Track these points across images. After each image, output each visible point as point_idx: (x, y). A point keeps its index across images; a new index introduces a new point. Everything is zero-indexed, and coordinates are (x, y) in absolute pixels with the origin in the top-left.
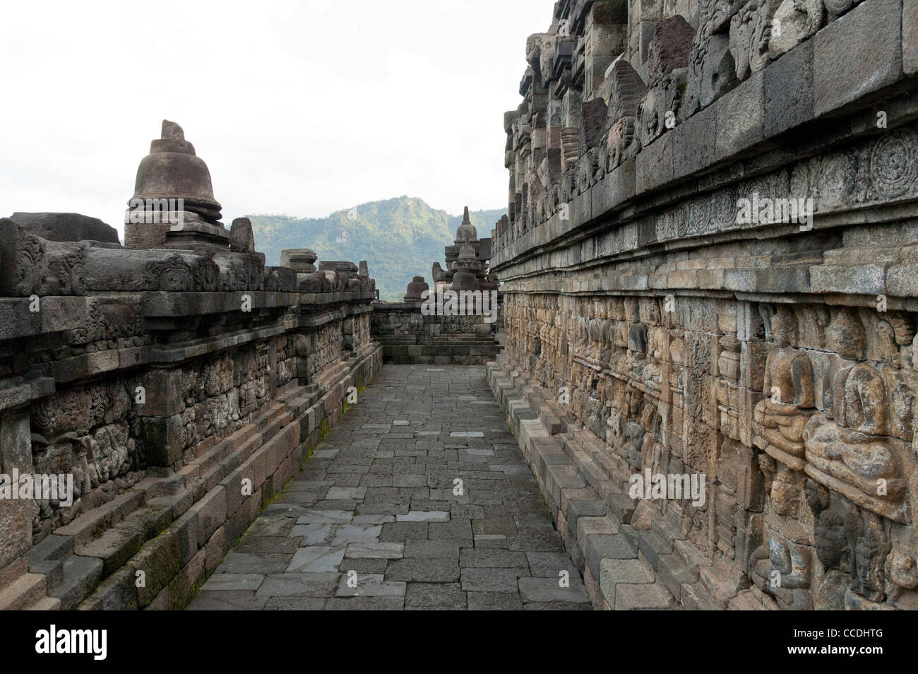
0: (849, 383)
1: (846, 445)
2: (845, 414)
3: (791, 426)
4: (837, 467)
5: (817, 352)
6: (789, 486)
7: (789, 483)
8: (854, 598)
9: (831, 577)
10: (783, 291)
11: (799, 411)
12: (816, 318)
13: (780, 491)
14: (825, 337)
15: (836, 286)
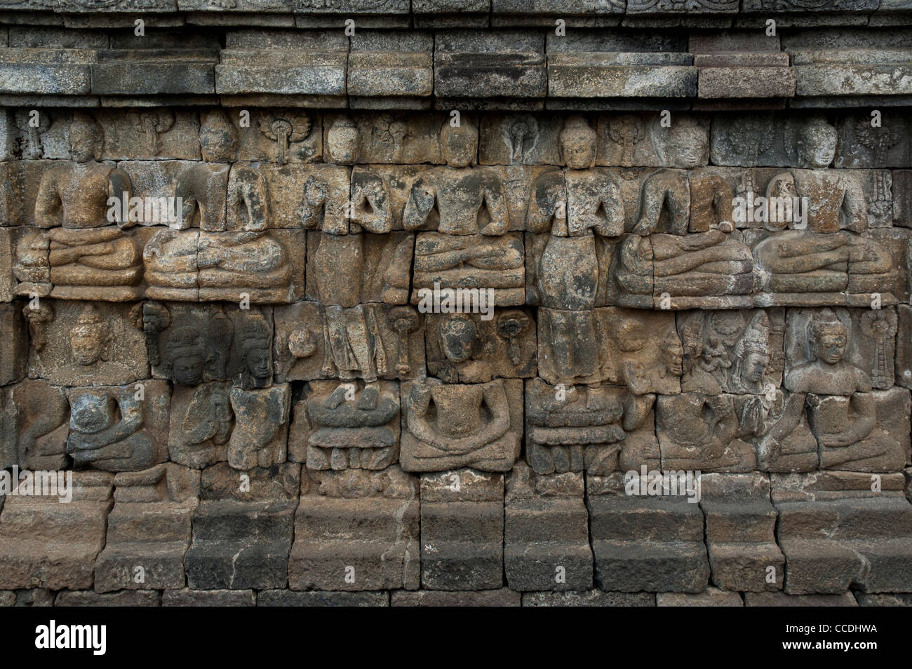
0: (232, 186)
1: (230, 249)
2: (225, 218)
3: (114, 252)
4: (213, 275)
5: (140, 162)
6: (100, 325)
7: (97, 322)
8: (248, 396)
9: (199, 394)
10: (156, 92)
11: (124, 233)
12: (155, 124)
13: (93, 335)
14: (162, 144)
15: (265, 86)
